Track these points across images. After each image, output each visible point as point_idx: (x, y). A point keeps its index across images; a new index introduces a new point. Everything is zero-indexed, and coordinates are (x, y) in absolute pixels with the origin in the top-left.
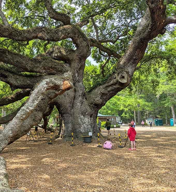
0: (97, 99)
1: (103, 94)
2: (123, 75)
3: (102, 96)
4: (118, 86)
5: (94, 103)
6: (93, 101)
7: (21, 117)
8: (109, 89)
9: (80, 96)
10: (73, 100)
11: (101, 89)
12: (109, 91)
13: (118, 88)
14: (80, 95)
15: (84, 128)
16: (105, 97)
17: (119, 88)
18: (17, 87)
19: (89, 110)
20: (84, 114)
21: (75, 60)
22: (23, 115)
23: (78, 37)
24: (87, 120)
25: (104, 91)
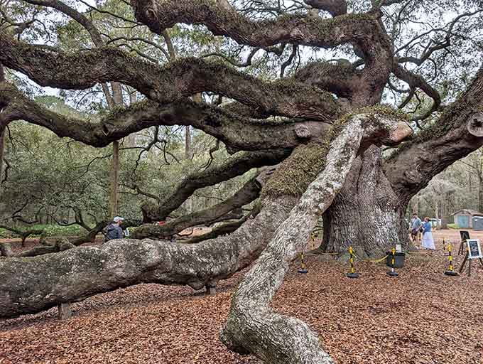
0: (411, 172)
1: (425, 162)
2: (479, 120)
3: (422, 167)
4: (464, 145)
5: (403, 182)
6: (401, 177)
7: (317, 207)
8: (440, 152)
9: (372, 166)
10: (358, 176)
11: (421, 152)
12: (440, 156)
13: (463, 148)
14: (374, 163)
15: (384, 234)
16: (429, 170)
17: (466, 148)
18: (239, 147)
19: (394, 197)
20: (382, 204)
21: (361, 90)
22: (321, 201)
23: (373, 39)
24: (389, 218)
25: (428, 155)
